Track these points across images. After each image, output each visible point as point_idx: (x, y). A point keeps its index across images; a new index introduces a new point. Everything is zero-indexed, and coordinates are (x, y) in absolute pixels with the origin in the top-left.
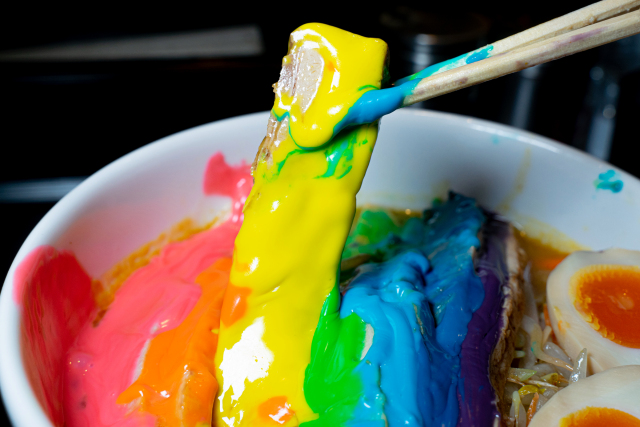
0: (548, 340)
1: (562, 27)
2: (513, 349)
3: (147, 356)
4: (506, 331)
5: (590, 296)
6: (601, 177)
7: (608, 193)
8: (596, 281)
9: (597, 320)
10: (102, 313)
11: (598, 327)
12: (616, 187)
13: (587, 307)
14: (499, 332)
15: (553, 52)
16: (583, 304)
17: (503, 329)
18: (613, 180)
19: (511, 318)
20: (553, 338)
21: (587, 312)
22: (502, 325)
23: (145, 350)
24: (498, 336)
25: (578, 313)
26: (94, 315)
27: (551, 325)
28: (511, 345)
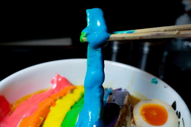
0: (132, 123)
1: (155, 30)
2: (121, 125)
3: (21, 123)
4: (119, 120)
5: (145, 111)
6: (153, 80)
7: (154, 84)
8: (147, 108)
9: (145, 118)
10: (12, 112)
11: (145, 120)
12: (156, 83)
13: (143, 114)
14: (117, 120)
15: (150, 36)
16: (142, 113)
17: (118, 119)
18: (155, 80)
19: (121, 116)
20: (134, 123)
21: (143, 115)
22: (118, 118)
23: (20, 122)
24: (117, 121)
25: (140, 116)
26: (10, 113)
27: (133, 119)
28: (121, 123)
